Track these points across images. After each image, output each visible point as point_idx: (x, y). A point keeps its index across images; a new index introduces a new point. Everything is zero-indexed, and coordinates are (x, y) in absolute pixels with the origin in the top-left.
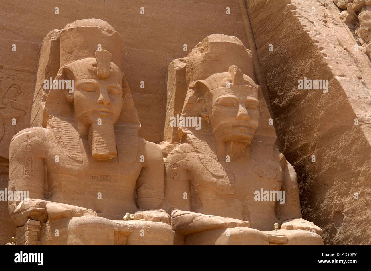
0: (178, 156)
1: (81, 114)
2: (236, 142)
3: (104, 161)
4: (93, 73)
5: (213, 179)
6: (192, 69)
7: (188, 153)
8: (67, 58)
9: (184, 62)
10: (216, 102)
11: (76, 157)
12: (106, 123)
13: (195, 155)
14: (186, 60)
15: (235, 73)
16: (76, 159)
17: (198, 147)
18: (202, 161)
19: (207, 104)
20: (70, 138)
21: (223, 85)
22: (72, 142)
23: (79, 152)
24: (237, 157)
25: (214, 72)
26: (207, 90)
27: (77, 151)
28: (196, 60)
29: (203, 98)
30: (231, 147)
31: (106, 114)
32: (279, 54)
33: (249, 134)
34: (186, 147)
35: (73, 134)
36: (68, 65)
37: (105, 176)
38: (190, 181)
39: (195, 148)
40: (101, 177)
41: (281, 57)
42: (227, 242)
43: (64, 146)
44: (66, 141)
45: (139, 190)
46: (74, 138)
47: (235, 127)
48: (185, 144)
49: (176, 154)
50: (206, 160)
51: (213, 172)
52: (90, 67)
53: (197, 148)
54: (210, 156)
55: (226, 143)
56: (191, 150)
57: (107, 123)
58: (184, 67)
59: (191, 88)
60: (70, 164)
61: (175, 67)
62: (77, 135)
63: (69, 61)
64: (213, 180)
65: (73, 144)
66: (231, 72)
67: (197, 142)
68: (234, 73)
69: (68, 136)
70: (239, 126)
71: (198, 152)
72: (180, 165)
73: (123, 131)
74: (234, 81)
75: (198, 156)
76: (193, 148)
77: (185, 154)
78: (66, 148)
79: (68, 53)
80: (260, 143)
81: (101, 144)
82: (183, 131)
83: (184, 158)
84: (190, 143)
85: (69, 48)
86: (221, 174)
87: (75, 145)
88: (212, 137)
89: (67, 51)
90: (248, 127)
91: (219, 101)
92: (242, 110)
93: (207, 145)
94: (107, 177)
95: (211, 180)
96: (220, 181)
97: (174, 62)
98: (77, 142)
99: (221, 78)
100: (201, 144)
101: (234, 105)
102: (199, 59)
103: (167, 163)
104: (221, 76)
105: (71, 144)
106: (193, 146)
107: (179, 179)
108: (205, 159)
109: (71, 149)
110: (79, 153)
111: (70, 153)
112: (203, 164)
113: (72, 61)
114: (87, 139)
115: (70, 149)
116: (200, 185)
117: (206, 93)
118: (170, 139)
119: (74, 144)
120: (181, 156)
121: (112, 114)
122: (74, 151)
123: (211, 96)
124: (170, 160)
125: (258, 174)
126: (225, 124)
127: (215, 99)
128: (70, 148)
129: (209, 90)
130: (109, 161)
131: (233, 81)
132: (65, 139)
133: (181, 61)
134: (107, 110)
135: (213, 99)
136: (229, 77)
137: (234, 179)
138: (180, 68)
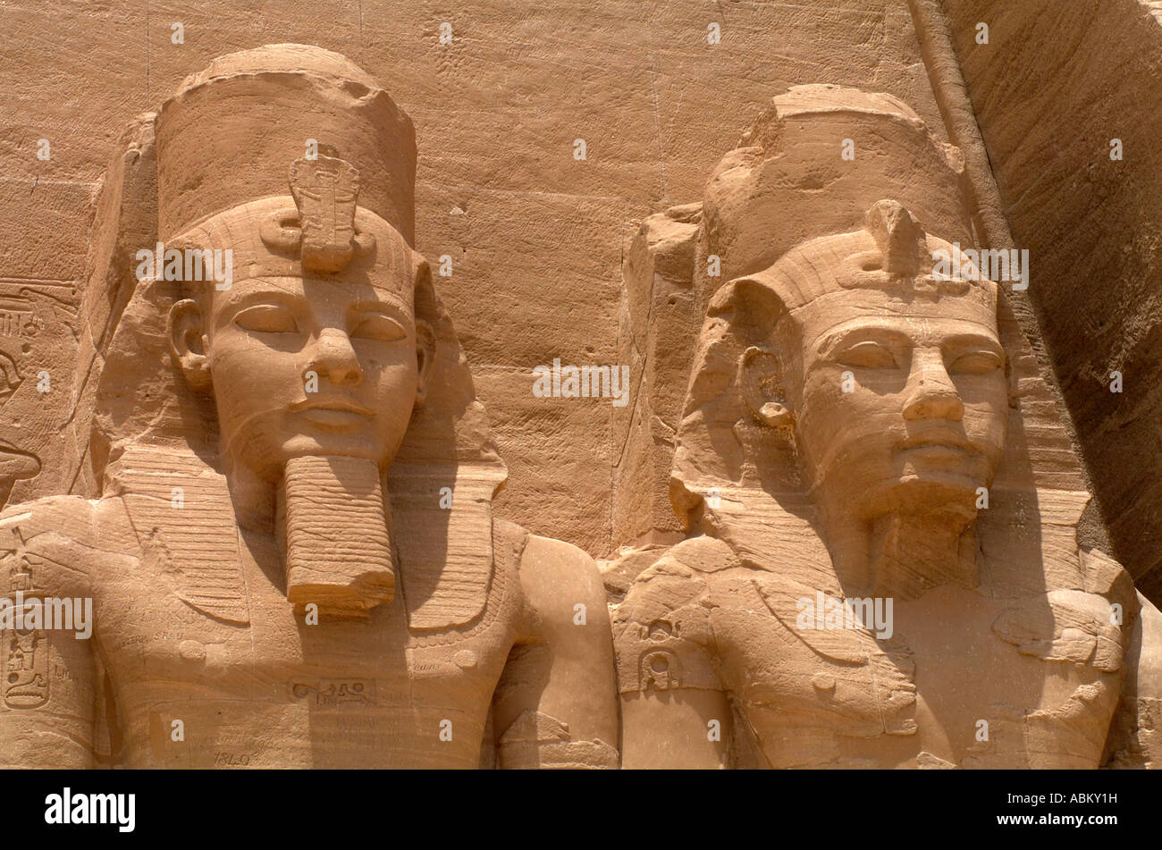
0: (667, 590)
1: (239, 429)
2: (913, 515)
3: (346, 619)
4: (283, 252)
6: (717, 233)
7: (714, 576)
8: (182, 209)
9: (688, 222)
10: (819, 352)
11: (223, 607)
12: (345, 455)
13: (740, 582)
14: (696, 212)
15: (891, 228)
16: (219, 613)
17: (753, 546)
18: (771, 604)
19: (785, 369)
20: (195, 530)
21: (841, 281)
22: (205, 546)
23: (235, 585)
24: (922, 579)
25: (804, 236)
26: (781, 311)
27: (224, 583)
28: (729, 198)
29: (767, 347)
30: (895, 540)
31: (343, 420)
32: (1079, 171)
33: (968, 476)
34: (703, 551)
35: (213, 514)
36: (186, 234)
37: (350, 684)
38: (725, 692)
39: (738, 551)
40: (332, 688)
41: (1088, 180)
43: (171, 566)
44: (179, 545)
45: (505, 740)
46: (212, 531)
47: (905, 449)
48: (696, 540)
49: (661, 581)
50: (788, 599)
51: (822, 647)
52: (271, 229)
53: (750, 552)
54: (806, 580)
56: (723, 564)
57: (347, 458)
58: (687, 238)
59: (714, 313)
60: (196, 639)
61: (652, 244)
62: (228, 516)
63: (189, 220)
64: (823, 677)
65: (208, 555)
66: (876, 225)
67: (749, 526)
68: (885, 230)
69: (188, 522)
70: (921, 445)
71: (755, 567)
72: (678, 627)
74: (891, 262)
75: (754, 582)
76: (730, 553)
77: (696, 579)
78: (179, 571)
79: (185, 187)
80: (1018, 521)
81: (323, 543)
82: (688, 487)
83: (695, 594)
84: (719, 534)
85: (189, 165)
86: (854, 654)
87: (219, 557)
88: (811, 507)
89: (182, 182)
90: (959, 447)
91: (831, 348)
92: (928, 374)
94: (358, 687)
95: (814, 679)
96: (849, 685)
97: (648, 226)
98: (229, 547)
99: (836, 256)
100: (763, 535)
101: (894, 361)
102: (741, 190)
103: (624, 621)
104: (835, 249)
105: (201, 555)
106: (730, 542)
108: (784, 593)
109: (200, 574)
110: (235, 589)
111: (197, 592)
112: (776, 616)
113: (200, 216)
114: (273, 534)
115: (196, 576)
116: (766, 705)
117: (775, 325)
118: (643, 534)
119: (214, 555)
120: (681, 587)
121: (371, 418)
122: (212, 583)
123: (796, 332)
124: (638, 606)
125: (1018, 645)
126: (859, 441)
127: (814, 342)
128: (194, 572)
129: (787, 311)
130: (366, 618)
131: (886, 263)
132: (176, 537)
133: (677, 217)
134: (348, 404)
135: (807, 342)
136: (869, 247)
137: (912, 669)
138: (672, 245)
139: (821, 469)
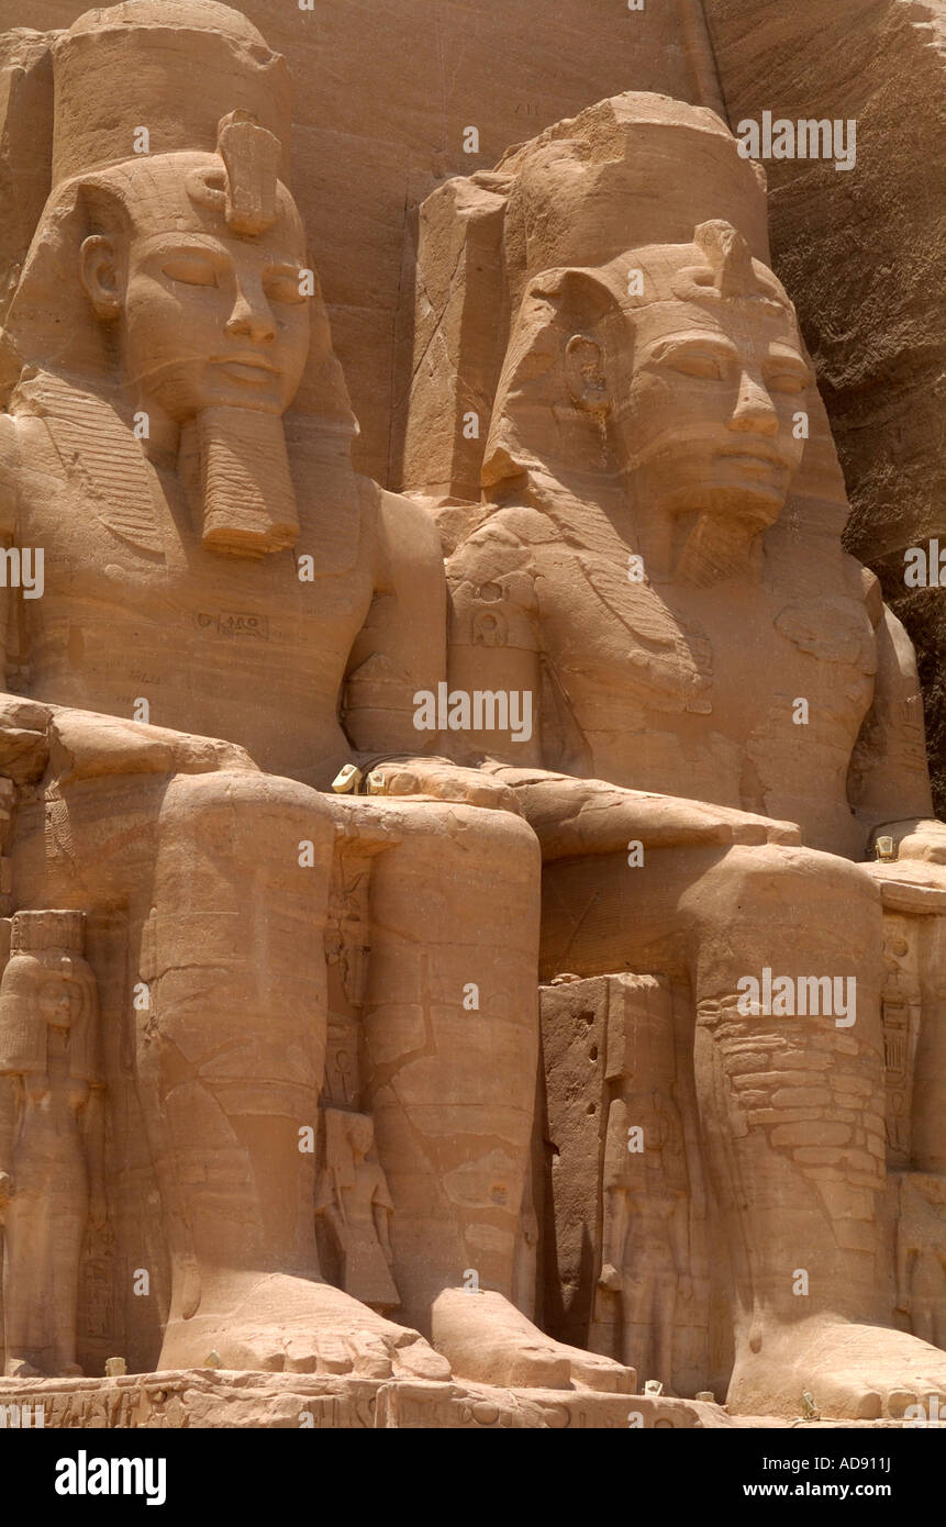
0: (499, 555)
1: (155, 370)
2: (720, 515)
3: (244, 558)
4: (207, 212)
5: (636, 651)
6: (546, 220)
7: (538, 546)
8: (93, 145)
9: (495, 192)
10: (653, 355)
11: (141, 537)
12: (258, 409)
13: (565, 556)
14: (503, 184)
15: (727, 250)
16: (138, 542)
17: (575, 524)
18: (594, 582)
19: (607, 360)
20: (110, 458)
21: (677, 291)
22: (119, 475)
23: (150, 516)
24: (716, 571)
25: (640, 240)
26: (612, 308)
27: (140, 513)
28: (562, 189)
29: (591, 335)
30: (699, 534)
31: (258, 377)
32: (841, 187)
33: (774, 487)
34: (528, 522)
35: (123, 445)
36: (102, 173)
37: (246, 618)
38: (539, 653)
39: (563, 526)
40: (231, 620)
41: (850, 197)
42: (735, 898)
43: (93, 492)
44: (98, 472)
45: (355, 678)
46: (125, 461)
47: (725, 456)
48: (521, 511)
49: (492, 546)
50: (608, 578)
51: (637, 627)
52: (197, 186)
53: (573, 530)
54: (619, 561)
55: (681, 516)
56: (547, 536)
57: (260, 413)
58: (495, 208)
59: (537, 294)
60: (119, 563)
61: (460, 208)
62: (137, 448)
63: (103, 158)
64: (638, 654)
65: (124, 485)
66: (708, 241)
67: (569, 504)
68: (719, 248)
69: (104, 450)
70: (740, 455)
71: (577, 545)
72: (507, 591)
73: (298, 444)
74: (723, 281)
75: (577, 558)
76: (553, 527)
77: (523, 548)
78: (100, 498)
79: (98, 126)
80: (793, 524)
81: (242, 491)
82: (514, 459)
83: (522, 563)
84: (542, 507)
85: (104, 105)
86: (664, 636)
87: (134, 487)
88: (617, 489)
89: (95, 119)
90: (770, 460)
91: (665, 355)
92: (751, 393)
93: (605, 518)
94: (253, 622)
95: (630, 655)
96: (662, 662)
97: (455, 189)
98: (140, 478)
99: (670, 268)
100: (582, 514)
101: (719, 373)
102: (576, 184)
103: (457, 579)
104: (669, 259)
105: (119, 484)
106: (554, 518)
107: (501, 643)
108: (604, 572)
109: (119, 502)
110: (151, 520)
111: (118, 519)
112: (598, 593)
113: (115, 157)
114: (175, 469)
115: (116, 504)
116: (583, 672)
117: (602, 317)
118: (435, 483)
119: (129, 485)
120: (510, 555)
121: (278, 376)
122: (131, 512)
123: (625, 333)
124: (471, 567)
125: (796, 642)
126: (684, 443)
127: (647, 346)
128: (113, 500)
129: (618, 309)
130: (260, 559)
131: (718, 281)
132: (94, 464)
133: (484, 184)
134: (263, 361)
135: (638, 343)
136: (700, 262)
137: (709, 655)
138: (483, 214)
139: (635, 460)
